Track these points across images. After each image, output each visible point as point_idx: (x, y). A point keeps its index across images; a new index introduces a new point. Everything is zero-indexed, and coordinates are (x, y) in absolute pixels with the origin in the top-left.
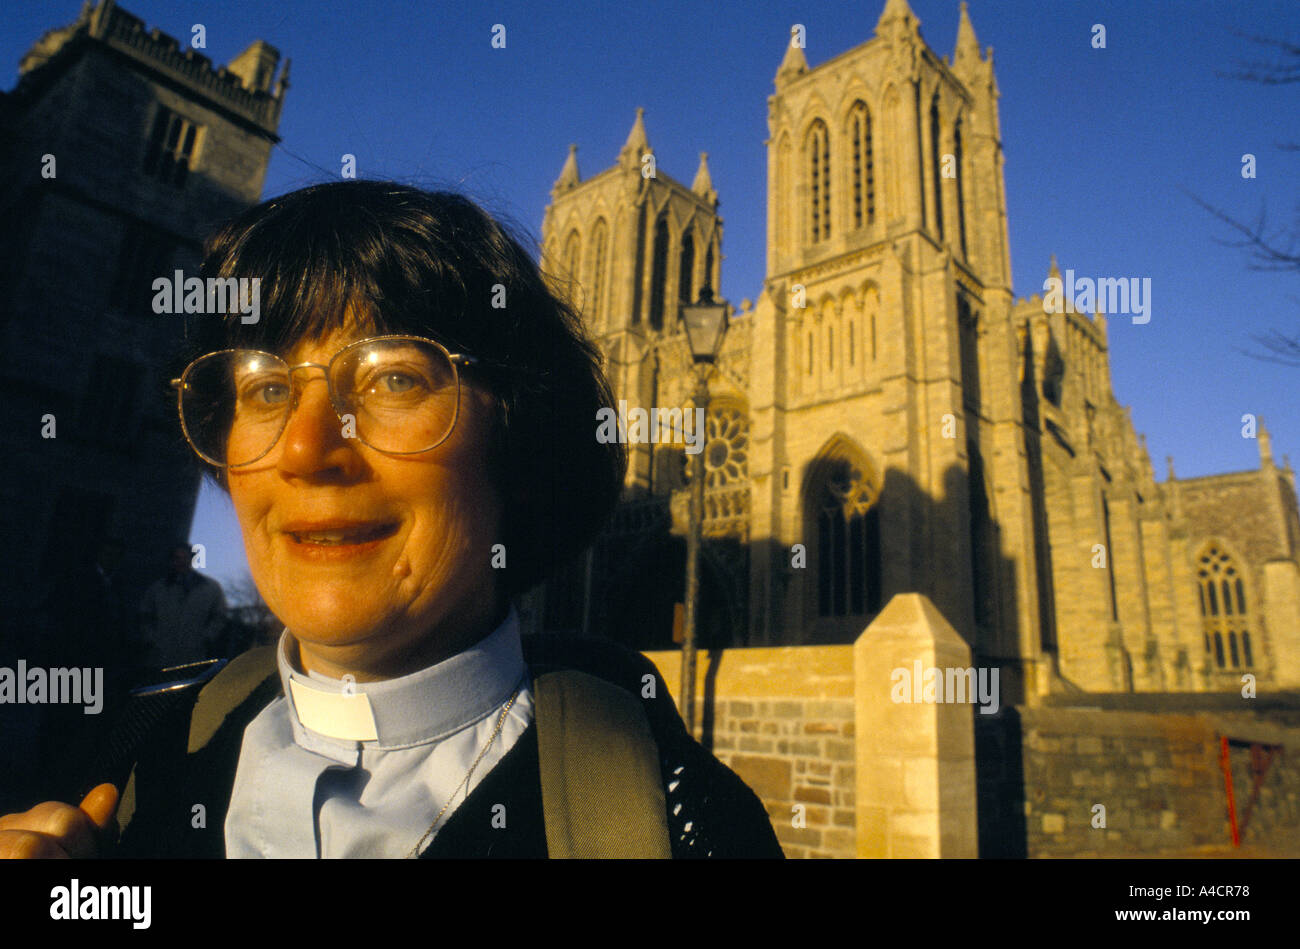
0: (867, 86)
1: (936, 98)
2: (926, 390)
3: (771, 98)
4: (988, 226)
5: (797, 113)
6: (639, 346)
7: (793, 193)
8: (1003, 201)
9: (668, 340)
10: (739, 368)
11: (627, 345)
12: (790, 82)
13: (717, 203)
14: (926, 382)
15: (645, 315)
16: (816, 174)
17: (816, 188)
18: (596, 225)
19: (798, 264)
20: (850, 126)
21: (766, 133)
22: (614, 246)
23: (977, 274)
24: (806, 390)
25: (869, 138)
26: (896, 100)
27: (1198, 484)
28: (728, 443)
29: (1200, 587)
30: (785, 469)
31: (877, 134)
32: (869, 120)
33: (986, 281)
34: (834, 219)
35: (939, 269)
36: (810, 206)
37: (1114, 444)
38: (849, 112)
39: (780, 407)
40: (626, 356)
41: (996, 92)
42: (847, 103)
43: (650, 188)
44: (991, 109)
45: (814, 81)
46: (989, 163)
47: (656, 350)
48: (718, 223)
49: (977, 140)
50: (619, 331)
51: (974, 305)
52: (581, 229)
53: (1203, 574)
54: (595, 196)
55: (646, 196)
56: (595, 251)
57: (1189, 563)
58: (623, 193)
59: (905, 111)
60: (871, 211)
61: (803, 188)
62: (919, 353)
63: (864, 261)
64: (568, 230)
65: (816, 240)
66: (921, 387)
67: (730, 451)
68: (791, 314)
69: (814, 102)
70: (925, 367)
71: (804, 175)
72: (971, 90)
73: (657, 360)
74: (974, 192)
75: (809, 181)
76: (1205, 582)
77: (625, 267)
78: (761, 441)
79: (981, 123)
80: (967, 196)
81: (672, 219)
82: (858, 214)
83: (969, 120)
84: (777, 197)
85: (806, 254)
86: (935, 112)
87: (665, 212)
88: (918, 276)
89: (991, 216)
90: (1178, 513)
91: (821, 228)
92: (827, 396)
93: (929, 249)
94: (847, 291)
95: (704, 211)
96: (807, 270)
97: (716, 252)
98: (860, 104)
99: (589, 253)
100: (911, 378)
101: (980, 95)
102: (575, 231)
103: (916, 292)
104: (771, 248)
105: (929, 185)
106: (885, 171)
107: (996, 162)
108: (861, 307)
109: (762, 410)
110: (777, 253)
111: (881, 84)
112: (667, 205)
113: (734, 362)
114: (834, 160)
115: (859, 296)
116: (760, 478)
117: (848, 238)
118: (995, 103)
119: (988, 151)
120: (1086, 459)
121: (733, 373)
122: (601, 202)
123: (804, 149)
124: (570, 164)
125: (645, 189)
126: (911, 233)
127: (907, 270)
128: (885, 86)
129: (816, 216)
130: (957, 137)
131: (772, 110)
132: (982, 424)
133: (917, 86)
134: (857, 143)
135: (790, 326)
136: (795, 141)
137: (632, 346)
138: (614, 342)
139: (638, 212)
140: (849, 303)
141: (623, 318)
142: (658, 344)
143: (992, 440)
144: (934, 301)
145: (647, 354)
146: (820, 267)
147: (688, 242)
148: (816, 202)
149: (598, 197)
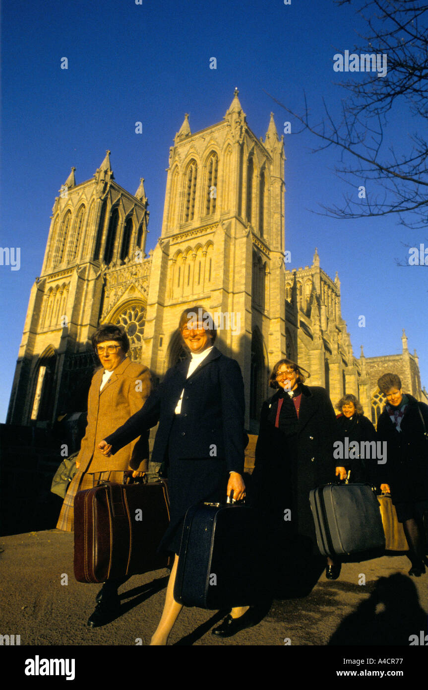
0: (218, 144)
1: (251, 154)
2: (233, 297)
3: (171, 148)
4: (274, 222)
5: (183, 156)
6: (96, 272)
7: (178, 196)
8: (283, 210)
9: (112, 269)
10: (145, 285)
11: (89, 271)
12: (181, 140)
13: (147, 203)
14: (234, 293)
15: (101, 256)
16: (190, 187)
17: (189, 194)
18: (80, 208)
19: (176, 231)
20: (208, 164)
21: (168, 166)
22: (88, 219)
23: (267, 244)
24: (175, 296)
25: (216, 171)
26: (231, 152)
27: (375, 360)
28: (137, 323)
29: (373, 408)
30: (161, 336)
31: (220, 168)
32: (217, 162)
33: (271, 248)
34: (196, 210)
35: (244, 237)
36: (185, 203)
37: (334, 336)
38: (208, 157)
39: (161, 304)
40: (88, 277)
41: (284, 157)
42: (207, 152)
43: (110, 191)
44: (281, 165)
45: (192, 140)
46: (278, 191)
47: (105, 274)
48: (146, 214)
49: (272, 179)
50: (87, 263)
51: (264, 259)
52: (72, 209)
53: (375, 403)
54: (80, 194)
55: (107, 194)
56: (79, 222)
57: (368, 397)
58: (95, 192)
59: (234, 158)
60: (214, 207)
61: (183, 194)
62: (231, 279)
63: (209, 231)
64: (66, 210)
65: (187, 221)
66: (231, 295)
67: (138, 328)
68: (171, 257)
69: (192, 150)
70: (234, 286)
71: (184, 187)
72: (271, 154)
73: (105, 280)
74: (269, 204)
75: (186, 190)
76: (375, 407)
77: (92, 231)
78: (150, 321)
79: (275, 171)
80: (265, 206)
81: (121, 208)
82: (208, 208)
83: (269, 169)
84: (170, 198)
85: (181, 227)
86: (250, 161)
87: (117, 204)
88: (234, 239)
89: (277, 216)
90: (364, 373)
91: (189, 215)
92: (185, 300)
93: (240, 226)
94: (199, 246)
95: (139, 206)
96: (180, 235)
97: (144, 228)
98: (213, 153)
99: (75, 222)
100: (225, 291)
101: (276, 157)
102: (69, 211)
103: (232, 247)
104: (164, 223)
105: (244, 196)
106: (222, 187)
107: (281, 191)
108: (205, 254)
109: (151, 305)
110: (167, 226)
111: (224, 143)
112: (119, 200)
113: (143, 282)
114: (198, 180)
115: (204, 249)
116: (147, 340)
117: (202, 219)
118: (283, 162)
119: (278, 185)
120: (318, 342)
121: (142, 287)
122: (84, 196)
123: (185, 174)
124: (71, 177)
125: (106, 192)
126: (232, 218)
127: (228, 236)
128: (226, 144)
129: (188, 208)
130: (262, 175)
131: (171, 153)
132: (264, 318)
133: (242, 147)
134: (211, 173)
135: (170, 263)
136: (181, 170)
137: (92, 271)
138: (82, 268)
139: (102, 202)
140: (200, 253)
141: (89, 256)
142: (106, 271)
143: (269, 327)
144: (241, 253)
145: (100, 275)
146: (186, 233)
147: (129, 221)
148: (189, 201)
149: (82, 194)
